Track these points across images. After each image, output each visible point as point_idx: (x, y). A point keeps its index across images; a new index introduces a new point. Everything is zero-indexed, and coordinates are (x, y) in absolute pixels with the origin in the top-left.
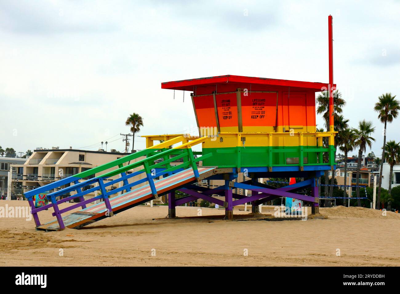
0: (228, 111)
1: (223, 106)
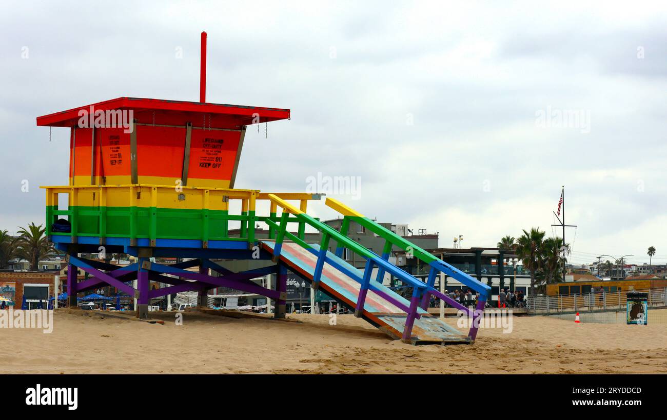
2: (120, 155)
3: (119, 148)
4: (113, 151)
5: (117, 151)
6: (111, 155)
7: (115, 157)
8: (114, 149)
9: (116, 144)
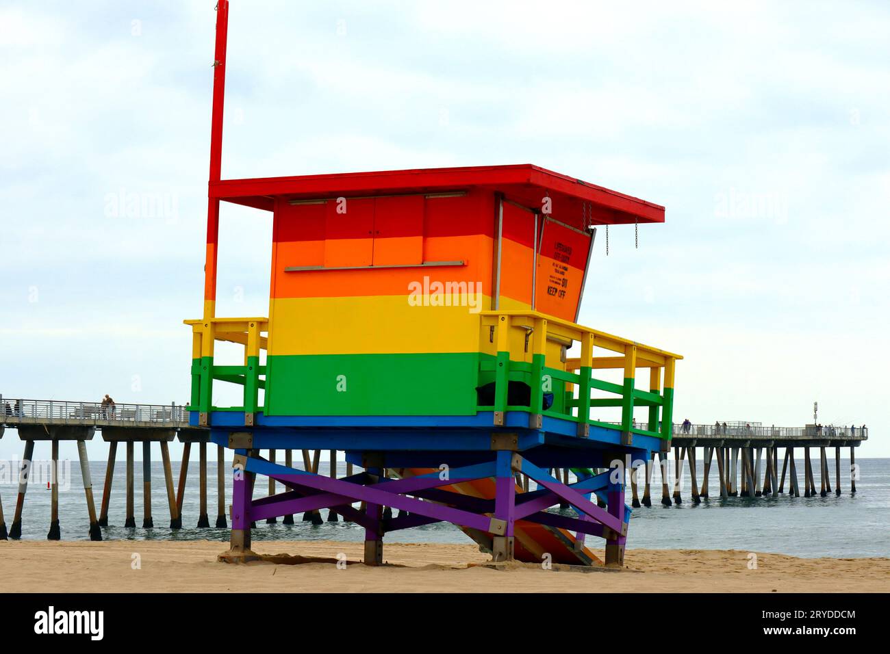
0: (561, 277)
1: (555, 259)
2: (565, 282)
3: (566, 269)
4: (556, 271)
5: (563, 273)
6: (551, 276)
7: (556, 283)
8: (558, 268)
9: (563, 261)
